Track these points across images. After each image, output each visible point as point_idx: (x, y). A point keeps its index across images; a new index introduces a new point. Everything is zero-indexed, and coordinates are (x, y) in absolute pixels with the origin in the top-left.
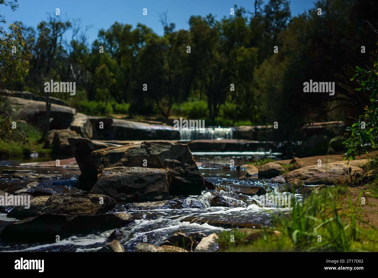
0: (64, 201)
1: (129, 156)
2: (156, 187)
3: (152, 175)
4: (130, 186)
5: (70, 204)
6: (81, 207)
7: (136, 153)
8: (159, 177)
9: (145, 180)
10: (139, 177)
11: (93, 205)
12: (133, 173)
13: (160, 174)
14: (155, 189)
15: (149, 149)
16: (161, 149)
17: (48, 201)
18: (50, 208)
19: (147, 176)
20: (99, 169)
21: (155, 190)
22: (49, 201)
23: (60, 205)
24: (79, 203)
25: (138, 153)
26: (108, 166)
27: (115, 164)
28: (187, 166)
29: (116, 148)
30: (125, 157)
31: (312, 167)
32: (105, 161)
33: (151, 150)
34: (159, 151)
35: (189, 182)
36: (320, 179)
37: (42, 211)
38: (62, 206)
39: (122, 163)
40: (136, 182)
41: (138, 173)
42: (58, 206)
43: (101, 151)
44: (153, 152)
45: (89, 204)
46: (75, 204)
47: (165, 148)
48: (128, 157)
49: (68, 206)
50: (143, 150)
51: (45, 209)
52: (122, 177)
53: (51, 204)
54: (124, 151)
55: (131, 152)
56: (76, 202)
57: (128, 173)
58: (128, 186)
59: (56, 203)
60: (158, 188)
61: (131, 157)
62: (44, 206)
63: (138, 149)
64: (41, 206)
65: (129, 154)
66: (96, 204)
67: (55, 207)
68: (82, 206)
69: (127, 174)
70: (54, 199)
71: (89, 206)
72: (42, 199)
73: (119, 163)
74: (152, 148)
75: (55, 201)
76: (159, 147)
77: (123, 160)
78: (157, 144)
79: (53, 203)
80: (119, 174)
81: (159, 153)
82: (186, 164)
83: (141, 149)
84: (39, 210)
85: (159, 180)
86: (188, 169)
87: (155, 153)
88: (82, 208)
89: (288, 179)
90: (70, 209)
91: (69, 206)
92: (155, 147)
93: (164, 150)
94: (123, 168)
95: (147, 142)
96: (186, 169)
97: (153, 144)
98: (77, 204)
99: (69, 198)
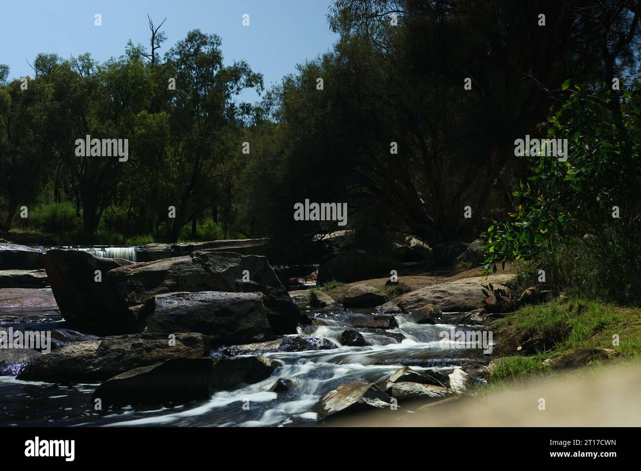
0: (134, 346)
1: (176, 276)
2: (250, 321)
3: (239, 302)
4: (211, 320)
5: (148, 350)
6: (169, 353)
7: (188, 272)
8: (252, 305)
9: (231, 310)
10: (221, 306)
11: (189, 349)
12: (209, 301)
13: (252, 301)
14: (250, 324)
15: (207, 265)
16: (226, 263)
17: (101, 348)
18: (110, 358)
19: (233, 304)
20: (129, 299)
21: (251, 326)
22: (103, 347)
23: (129, 353)
24: (163, 348)
25: (191, 271)
26: (144, 292)
27: (155, 290)
28: (271, 289)
29: (148, 265)
30: (169, 278)
31: (435, 288)
32: (136, 286)
33: (210, 265)
34: (224, 267)
35: (278, 314)
36: (454, 303)
37: (95, 365)
38: (134, 355)
39: (167, 288)
40: (217, 314)
41: (217, 300)
42: (124, 354)
43: (125, 270)
44: (215, 269)
45: (182, 348)
46: (157, 349)
47: (233, 262)
48: (175, 278)
49: (144, 353)
50: (198, 266)
51: (100, 362)
52: (193, 307)
53: (109, 352)
54: (166, 269)
55: (179, 270)
56: (157, 346)
57: (201, 301)
58: (207, 320)
59: (118, 350)
60: (255, 322)
61: (180, 278)
62: (96, 357)
63: (188, 265)
64: (91, 357)
65: (175, 273)
66: (194, 348)
67: (119, 358)
68: (171, 352)
69: (200, 303)
70: (113, 344)
71: (184, 352)
72: (84, 347)
73: (162, 288)
74: (210, 262)
75: (114, 347)
76: (221, 260)
77: (168, 282)
78: (217, 256)
79: (113, 350)
80: (185, 303)
81: (225, 270)
82: (269, 287)
83: (193, 264)
84: (89, 364)
85: (252, 310)
86: (273, 294)
87: (219, 271)
88: (172, 355)
89: (404, 306)
90: (151, 358)
91: (146, 353)
92: (215, 261)
93: (231, 265)
94: (187, 294)
95: (202, 254)
96: (270, 294)
97: (211, 256)
98: (161, 350)
99: (141, 341)
